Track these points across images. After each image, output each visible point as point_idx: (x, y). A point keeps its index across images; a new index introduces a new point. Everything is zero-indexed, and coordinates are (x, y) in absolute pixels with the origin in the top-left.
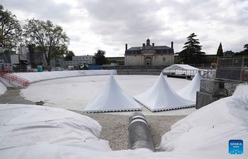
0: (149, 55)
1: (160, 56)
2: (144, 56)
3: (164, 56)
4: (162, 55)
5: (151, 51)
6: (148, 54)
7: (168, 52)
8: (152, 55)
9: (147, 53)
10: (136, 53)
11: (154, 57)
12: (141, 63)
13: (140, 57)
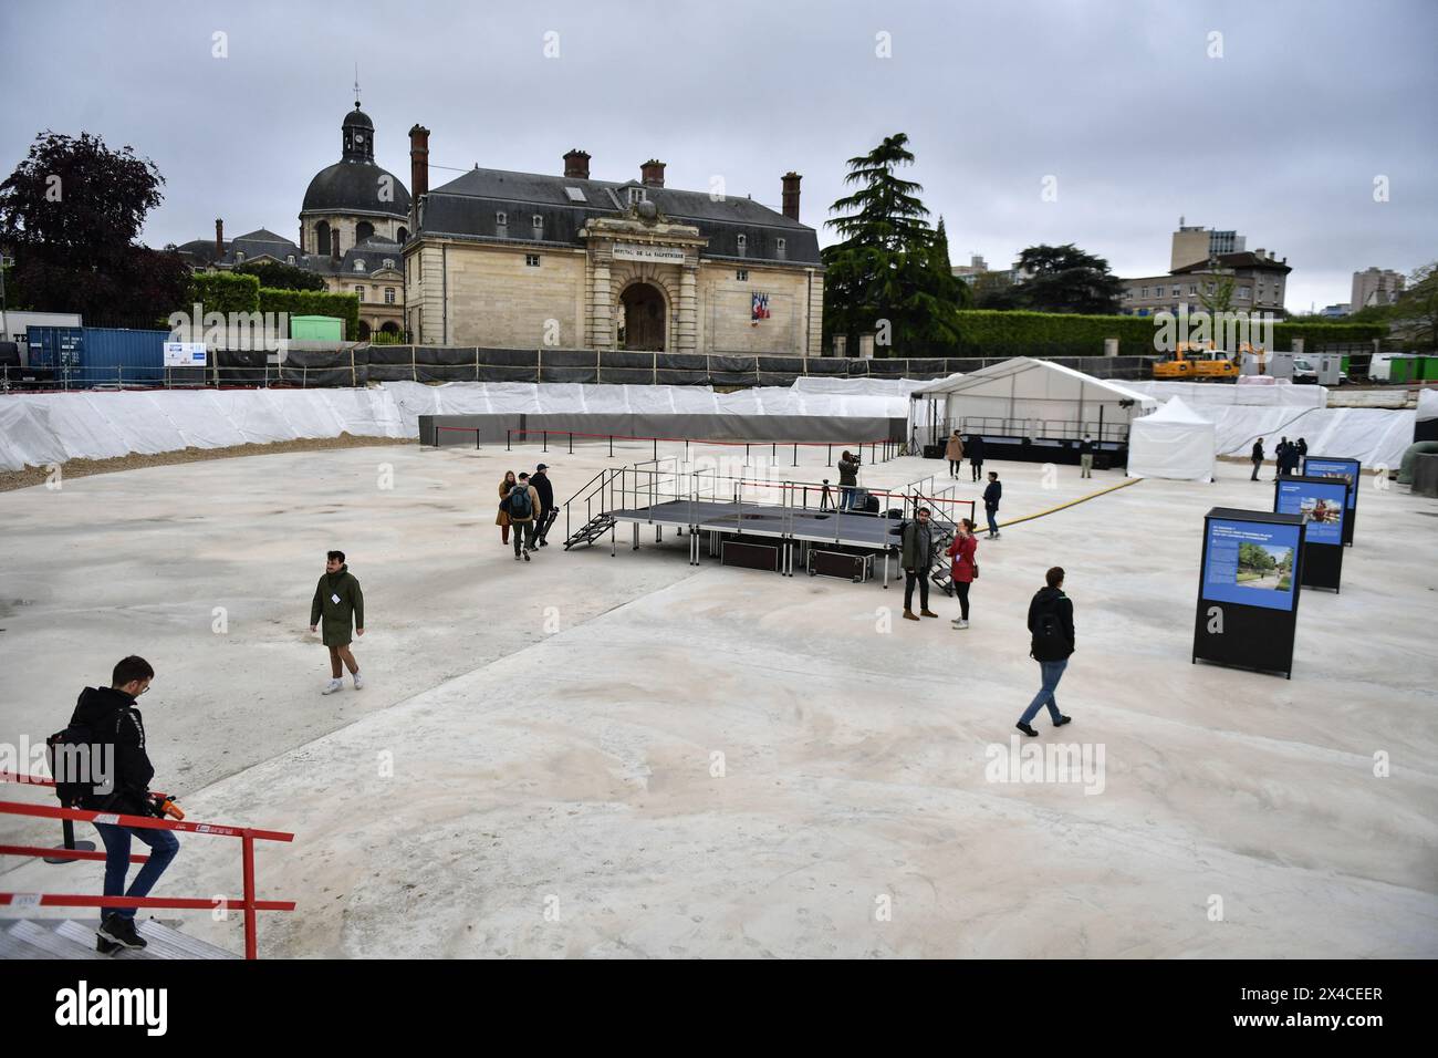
0: (653, 259)
1: (732, 275)
2: (614, 266)
3: (758, 281)
4: (742, 275)
5: (672, 234)
6: (644, 250)
7: (781, 251)
8: (678, 261)
9: (638, 243)
10: (538, 231)
11: (689, 279)
12: (580, 330)
13: (572, 275)
